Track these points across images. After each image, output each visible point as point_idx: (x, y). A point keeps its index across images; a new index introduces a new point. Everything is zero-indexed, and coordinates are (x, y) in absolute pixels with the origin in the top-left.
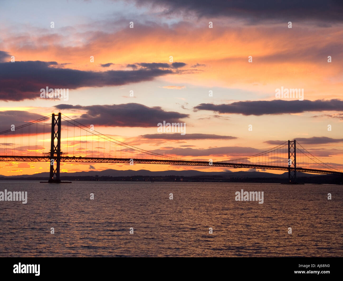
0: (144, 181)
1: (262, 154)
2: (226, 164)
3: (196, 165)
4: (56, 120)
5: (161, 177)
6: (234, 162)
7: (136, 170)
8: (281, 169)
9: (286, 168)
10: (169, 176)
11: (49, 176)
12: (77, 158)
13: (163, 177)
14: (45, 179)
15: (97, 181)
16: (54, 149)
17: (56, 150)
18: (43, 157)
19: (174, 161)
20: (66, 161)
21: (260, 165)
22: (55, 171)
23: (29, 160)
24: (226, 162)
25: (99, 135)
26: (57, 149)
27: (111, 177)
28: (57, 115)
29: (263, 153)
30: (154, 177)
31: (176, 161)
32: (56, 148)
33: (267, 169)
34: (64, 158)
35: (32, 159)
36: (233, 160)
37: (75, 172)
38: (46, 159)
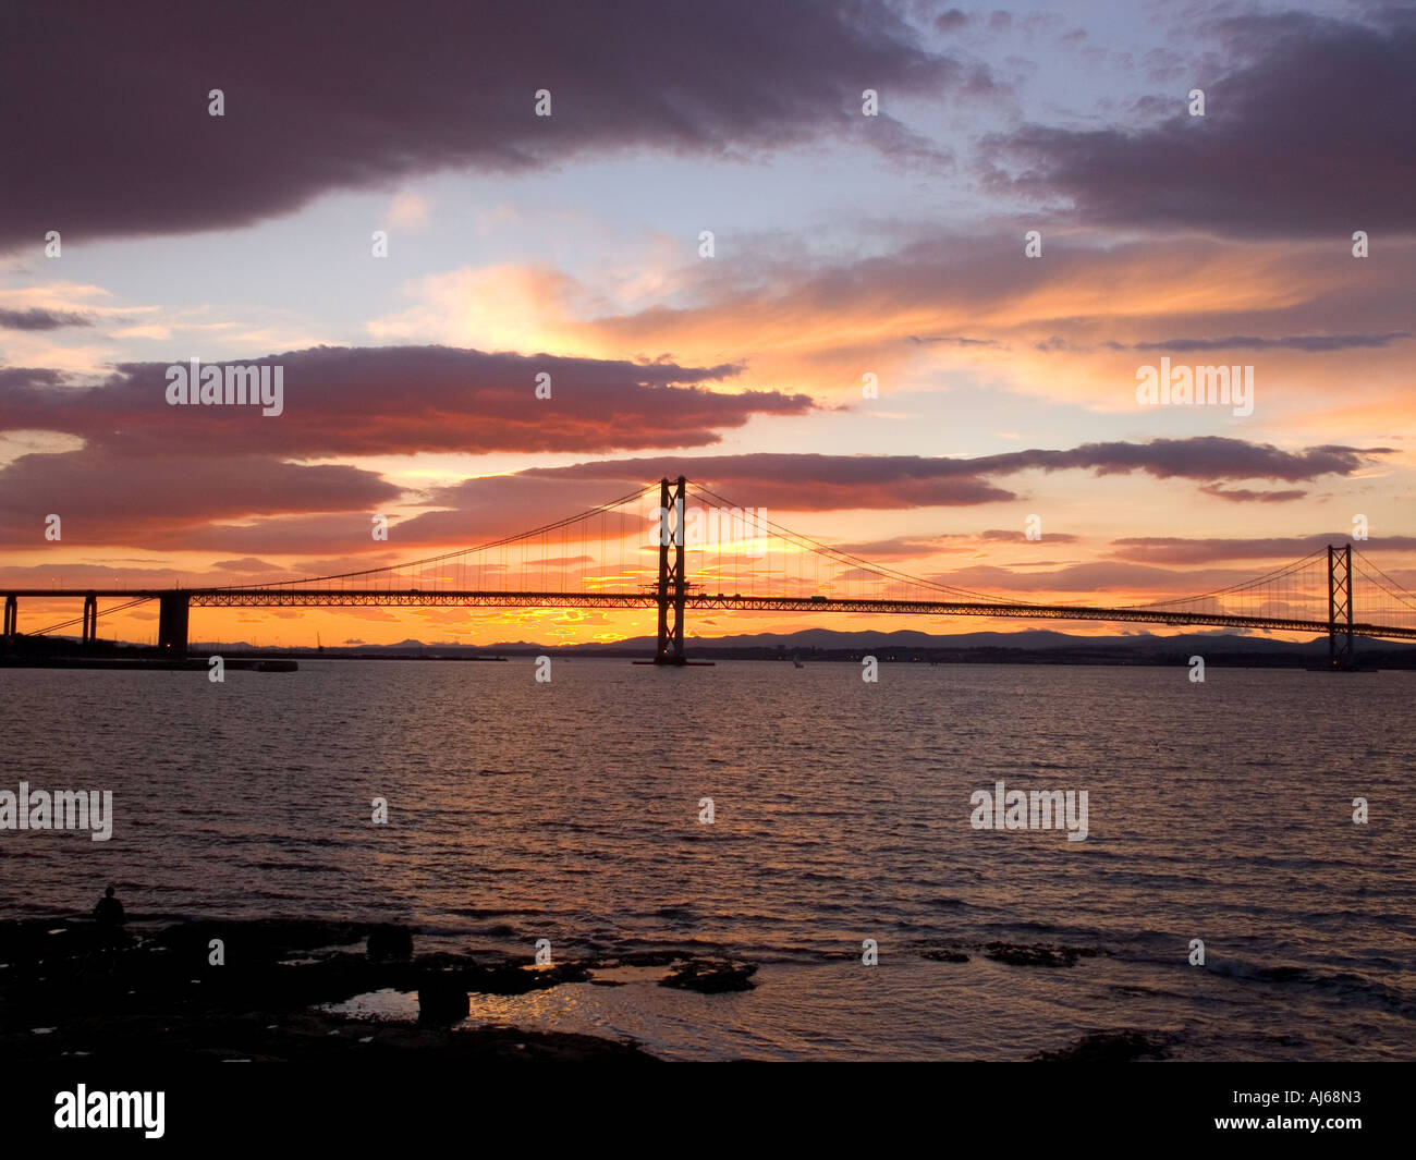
0: (911, 660)
1: (1249, 585)
2: (1144, 614)
3: (1056, 617)
4: (673, 496)
5: (958, 650)
6: (1169, 609)
7: (888, 632)
8: (1307, 628)
9: (1321, 624)
10: (979, 649)
11: (655, 647)
12: (728, 599)
13: (966, 650)
14: (645, 654)
15: (783, 660)
16: (669, 574)
17: (672, 576)
18: (641, 597)
19: (995, 607)
20: (699, 605)
21: (1246, 615)
22: (671, 635)
23: (603, 603)
24: (1142, 609)
25: (787, 535)
26: (675, 574)
27: (821, 650)
28: (675, 484)
29: (1253, 584)
30: (937, 651)
31: (1001, 607)
32: (672, 572)
33: (1274, 628)
34: (693, 598)
35: (611, 601)
36: (1162, 604)
37: (722, 636)
38: (647, 601)
